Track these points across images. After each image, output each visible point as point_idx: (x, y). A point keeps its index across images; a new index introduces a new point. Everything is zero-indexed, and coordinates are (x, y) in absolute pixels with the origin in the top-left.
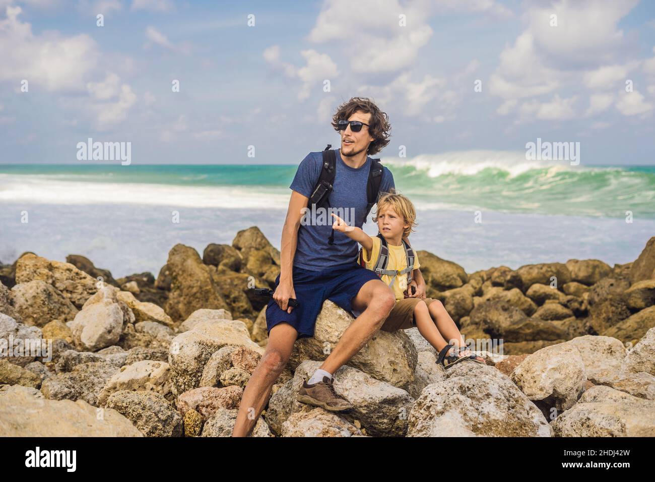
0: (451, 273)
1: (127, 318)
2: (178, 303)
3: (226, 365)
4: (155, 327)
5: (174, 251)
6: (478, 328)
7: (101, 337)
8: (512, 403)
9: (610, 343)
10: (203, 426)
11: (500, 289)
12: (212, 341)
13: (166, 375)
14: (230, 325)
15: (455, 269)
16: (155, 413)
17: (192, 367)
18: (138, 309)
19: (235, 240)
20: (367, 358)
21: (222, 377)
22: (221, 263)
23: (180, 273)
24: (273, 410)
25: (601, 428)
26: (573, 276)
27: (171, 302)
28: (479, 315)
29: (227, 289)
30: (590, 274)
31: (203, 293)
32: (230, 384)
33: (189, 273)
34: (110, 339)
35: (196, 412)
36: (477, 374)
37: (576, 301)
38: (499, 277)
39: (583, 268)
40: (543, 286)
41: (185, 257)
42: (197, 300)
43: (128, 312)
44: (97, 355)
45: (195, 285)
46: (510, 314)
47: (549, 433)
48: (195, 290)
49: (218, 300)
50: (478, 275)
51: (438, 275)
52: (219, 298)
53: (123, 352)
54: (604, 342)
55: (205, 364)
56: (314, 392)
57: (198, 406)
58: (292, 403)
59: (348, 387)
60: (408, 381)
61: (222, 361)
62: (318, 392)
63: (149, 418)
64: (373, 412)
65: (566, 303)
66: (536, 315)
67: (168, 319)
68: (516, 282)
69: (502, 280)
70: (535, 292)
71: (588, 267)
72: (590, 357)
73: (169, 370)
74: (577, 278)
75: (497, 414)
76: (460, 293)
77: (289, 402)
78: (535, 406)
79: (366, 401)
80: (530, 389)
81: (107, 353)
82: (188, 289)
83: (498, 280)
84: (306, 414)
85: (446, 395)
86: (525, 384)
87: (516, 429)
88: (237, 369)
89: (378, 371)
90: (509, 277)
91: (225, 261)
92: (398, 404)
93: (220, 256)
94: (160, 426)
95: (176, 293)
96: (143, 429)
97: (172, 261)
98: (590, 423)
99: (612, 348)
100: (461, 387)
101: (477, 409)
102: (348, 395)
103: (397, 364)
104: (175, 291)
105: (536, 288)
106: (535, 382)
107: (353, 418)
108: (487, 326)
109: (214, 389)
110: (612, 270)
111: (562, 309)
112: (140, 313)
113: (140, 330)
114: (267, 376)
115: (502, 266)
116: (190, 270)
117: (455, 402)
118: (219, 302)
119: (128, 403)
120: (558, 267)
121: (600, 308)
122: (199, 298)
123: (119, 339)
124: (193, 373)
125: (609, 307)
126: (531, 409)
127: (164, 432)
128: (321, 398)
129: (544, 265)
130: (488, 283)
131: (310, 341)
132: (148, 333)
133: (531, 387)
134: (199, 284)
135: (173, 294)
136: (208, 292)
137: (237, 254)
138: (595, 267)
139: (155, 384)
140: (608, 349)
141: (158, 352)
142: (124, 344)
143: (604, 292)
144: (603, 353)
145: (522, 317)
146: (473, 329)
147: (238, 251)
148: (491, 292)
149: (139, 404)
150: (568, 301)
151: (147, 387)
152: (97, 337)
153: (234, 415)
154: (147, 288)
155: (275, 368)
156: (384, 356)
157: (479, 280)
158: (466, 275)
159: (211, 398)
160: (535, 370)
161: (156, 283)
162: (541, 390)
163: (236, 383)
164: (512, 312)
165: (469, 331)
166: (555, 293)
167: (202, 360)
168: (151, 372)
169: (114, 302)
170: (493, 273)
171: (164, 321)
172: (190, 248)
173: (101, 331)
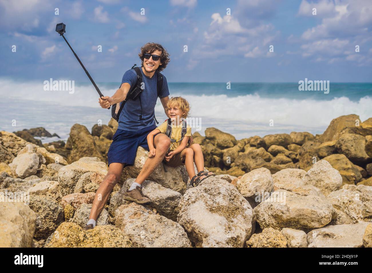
0: (227, 140)
1: (42, 161)
2: (76, 156)
3: (88, 181)
4: (57, 166)
5: (73, 128)
6: (238, 168)
7: (27, 171)
8: (233, 197)
9: (300, 172)
10: (74, 213)
11: (254, 148)
12: (81, 170)
13: (57, 188)
14: (97, 164)
15: (230, 137)
16: (48, 206)
17: (70, 183)
18: (49, 157)
19: (110, 122)
20: (160, 177)
21: (85, 188)
22: (102, 135)
23: (77, 139)
24: (112, 205)
25: (278, 210)
26: (294, 141)
27: (72, 155)
28: (239, 161)
29: (104, 148)
30: (302, 140)
31: (90, 150)
32: (89, 191)
33: (82, 140)
34: (32, 172)
35: (70, 206)
36: (216, 183)
37: (294, 154)
38: (254, 142)
39: (299, 137)
40: (277, 146)
41: (80, 131)
42: (86, 154)
43: (42, 158)
44: (23, 180)
45: (85, 146)
46: (256, 161)
47: (252, 213)
48: (85, 149)
49: (98, 154)
50: (243, 141)
51: (220, 141)
52: (99, 153)
53: (38, 178)
54: (297, 172)
55: (77, 181)
56: (131, 194)
57: (72, 203)
58: (121, 200)
59: (149, 191)
60: (183, 189)
61: (85, 179)
62: (134, 194)
63: (45, 209)
64: (162, 204)
65: (288, 155)
66: (272, 162)
67: (65, 162)
68: (263, 144)
69: (255, 143)
70: (272, 149)
71: (301, 136)
72: (289, 180)
73: (59, 185)
74: (295, 142)
75: (223, 203)
76: (231, 150)
77: (120, 200)
78: (245, 199)
79: (158, 198)
80: (244, 191)
81: (29, 179)
82: (81, 148)
83: (253, 143)
84: (127, 205)
85: (197, 193)
86: (242, 188)
87: (234, 211)
88: (93, 184)
89: (166, 183)
90: (258, 142)
91: (104, 134)
92: (175, 200)
93: (101, 131)
94: (51, 213)
95: (75, 151)
96: (42, 215)
97: (72, 133)
98: (272, 207)
99: (301, 175)
100: (205, 189)
101: (213, 200)
102: (149, 195)
103: (177, 180)
104: (74, 150)
105: (273, 147)
106: (246, 187)
107: (152, 207)
108: (244, 167)
109: (81, 194)
110: (315, 138)
111: (286, 158)
112: (50, 159)
113: (49, 168)
114: (108, 186)
115: (256, 136)
116: (82, 138)
117: (201, 196)
118: (98, 155)
119: (34, 201)
120: (285, 136)
121: (304, 157)
122: (88, 153)
123: (36, 172)
124: (71, 186)
125: (308, 156)
126: (243, 201)
127: (53, 216)
128: (135, 197)
129: (278, 135)
130: (248, 145)
131: (130, 168)
132: (54, 169)
133: (244, 190)
134: (87, 145)
135: (73, 151)
136: (92, 150)
137: (111, 130)
138: (305, 136)
139: (51, 193)
140: (299, 176)
141: (56, 178)
142: (40, 175)
143: (307, 149)
144: (296, 178)
145: (262, 162)
146: (236, 169)
147: (111, 128)
148: (249, 149)
149: (40, 201)
150: (290, 154)
151: (47, 194)
152: (24, 171)
153: (90, 207)
154: (60, 149)
155: (113, 182)
156: (170, 175)
157: (243, 143)
158: (236, 140)
159: (79, 198)
160: (246, 181)
161: (66, 146)
162: (249, 191)
163: (93, 191)
164: (257, 159)
165: (233, 170)
166: (283, 150)
167: (75, 180)
168: (49, 186)
169: (34, 152)
170: (251, 139)
171: (63, 163)
172: (83, 126)
173: (27, 167)
